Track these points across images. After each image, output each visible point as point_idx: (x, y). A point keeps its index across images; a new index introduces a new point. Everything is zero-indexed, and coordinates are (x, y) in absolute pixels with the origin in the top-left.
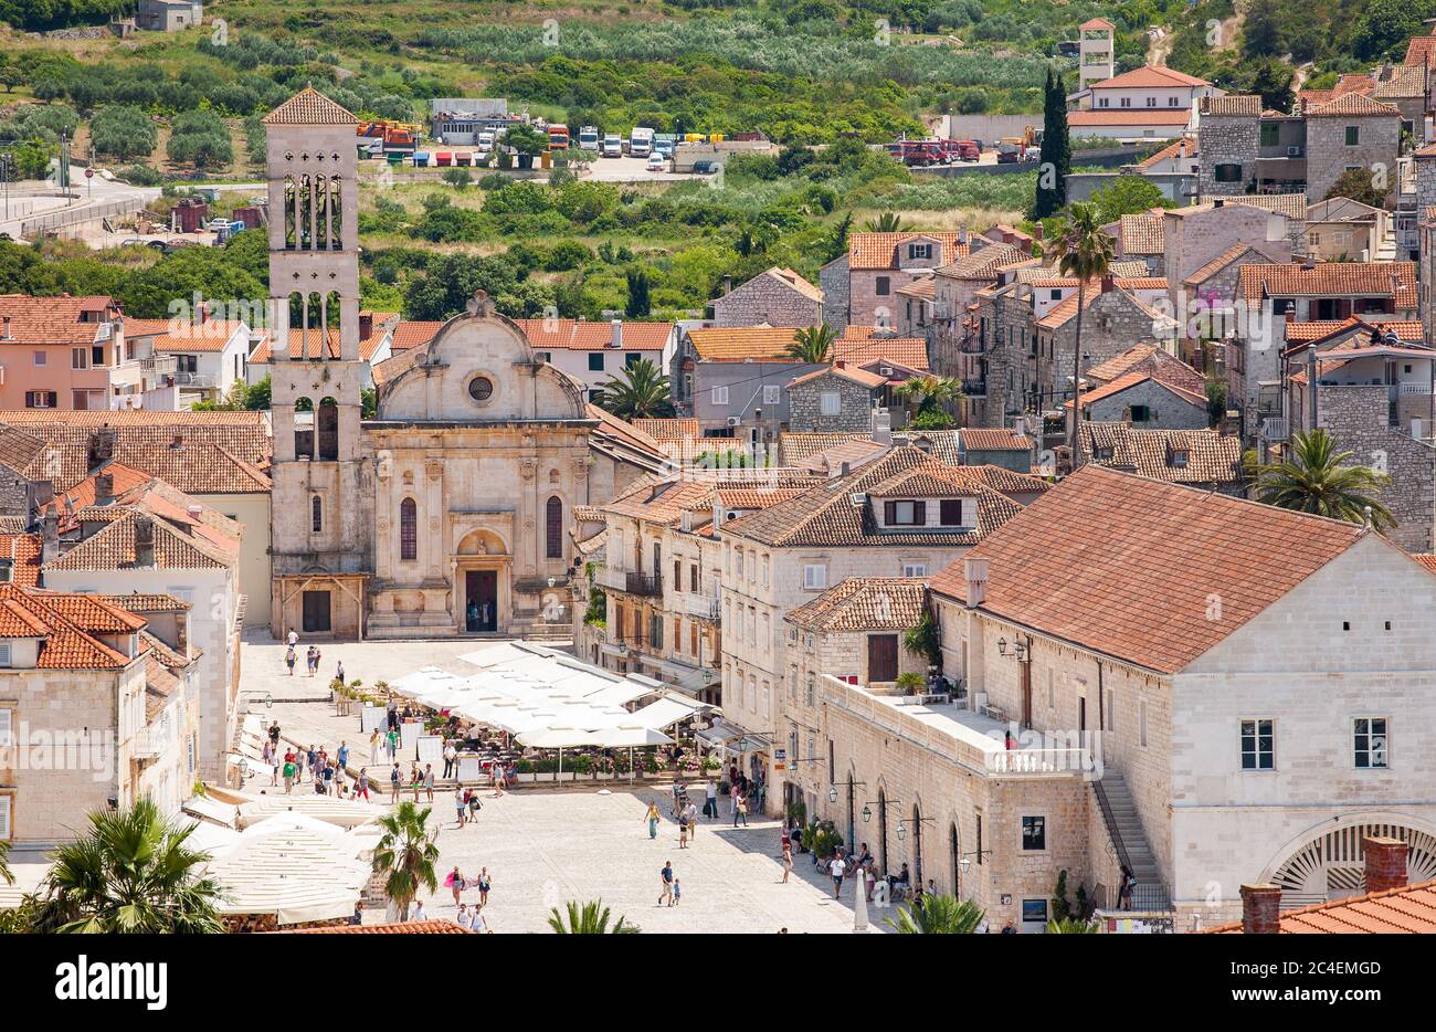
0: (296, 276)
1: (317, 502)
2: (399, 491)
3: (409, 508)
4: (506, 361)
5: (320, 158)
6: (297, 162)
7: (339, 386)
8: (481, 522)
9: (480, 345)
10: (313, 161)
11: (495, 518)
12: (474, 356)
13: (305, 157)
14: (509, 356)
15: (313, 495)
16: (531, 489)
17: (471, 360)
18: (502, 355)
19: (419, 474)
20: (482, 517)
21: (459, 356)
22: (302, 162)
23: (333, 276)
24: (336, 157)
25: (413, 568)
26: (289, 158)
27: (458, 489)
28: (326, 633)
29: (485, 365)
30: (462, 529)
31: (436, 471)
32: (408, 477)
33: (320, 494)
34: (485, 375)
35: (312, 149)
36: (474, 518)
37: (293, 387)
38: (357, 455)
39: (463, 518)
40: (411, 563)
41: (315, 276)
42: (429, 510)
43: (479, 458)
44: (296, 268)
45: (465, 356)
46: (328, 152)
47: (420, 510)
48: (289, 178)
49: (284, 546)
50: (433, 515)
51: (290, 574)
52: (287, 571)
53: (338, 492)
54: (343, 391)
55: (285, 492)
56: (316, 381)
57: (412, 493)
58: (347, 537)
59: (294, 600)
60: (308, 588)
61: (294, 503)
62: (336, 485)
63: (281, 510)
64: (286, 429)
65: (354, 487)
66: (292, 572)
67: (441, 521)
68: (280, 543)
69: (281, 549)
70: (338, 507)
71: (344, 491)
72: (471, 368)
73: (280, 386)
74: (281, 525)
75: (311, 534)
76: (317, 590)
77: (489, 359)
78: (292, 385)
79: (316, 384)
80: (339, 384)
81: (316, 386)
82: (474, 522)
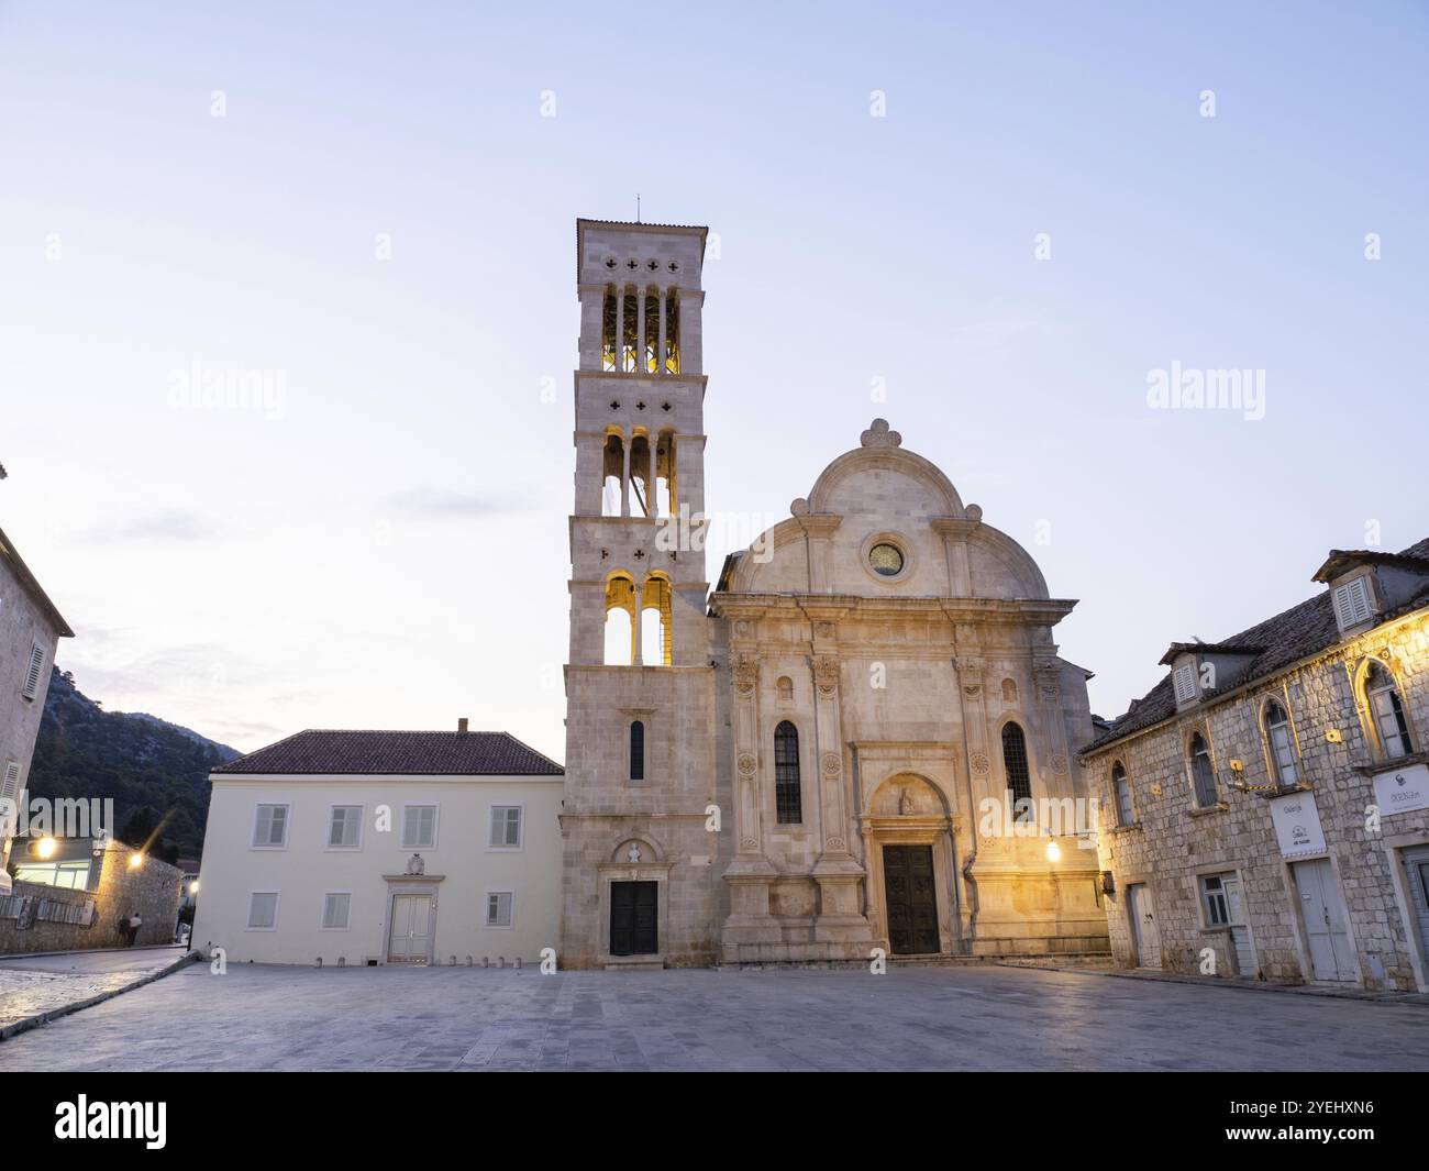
0: (615, 405)
1: (637, 730)
2: (772, 707)
3: (787, 733)
4: (920, 520)
5: (653, 266)
6: (622, 269)
7: (674, 555)
8: (906, 759)
9: (880, 497)
10: (642, 269)
11: (927, 753)
12: (873, 512)
13: (632, 265)
14: (924, 514)
15: (631, 719)
16: (975, 709)
17: (870, 517)
18: (917, 512)
19: (802, 681)
20: (904, 752)
21: (852, 511)
22: (627, 270)
23: (666, 407)
24: (673, 267)
25: (799, 837)
26: (611, 264)
28: (648, 958)
29: (892, 525)
30: (875, 771)
31: (827, 677)
32: (785, 684)
33: (643, 719)
35: (641, 256)
36: (894, 751)
37: (605, 554)
39: (876, 753)
40: (794, 827)
41: (641, 406)
42: (820, 739)
44: (616, 396)
45: (862, 511)
46: (664, 261)
47: (804, 742)
48: (611, 286)
49: (583, 802)
50: (827, 748)
51: (590, 851)
52: (586, 847)
53: (672, 715)
54: (680, 563)
55: (587, 714)
56: (640, 546)
57: (791, 712)
58: (686, 789)
59: (597, 897)
60: (620, 876)
61: (601, 731)
62: (668, 705)
63: (580, 742)
64: (592, 617)
65: (698, 708)
66: (594, 848)
67: (841, 759)
68: (576, 798)
69: (578, 807)
70: (671, 739)
71: (682, 714)
72: (871, 528)
73: (586, 553)
74: (580, 766)
75: (626, 785)
76: (634, 879)
77: (898, 518)
78: (604, 552)
79: (639, 551)
80: (675, 553)
81: (639, 555)
82: (895, 759)
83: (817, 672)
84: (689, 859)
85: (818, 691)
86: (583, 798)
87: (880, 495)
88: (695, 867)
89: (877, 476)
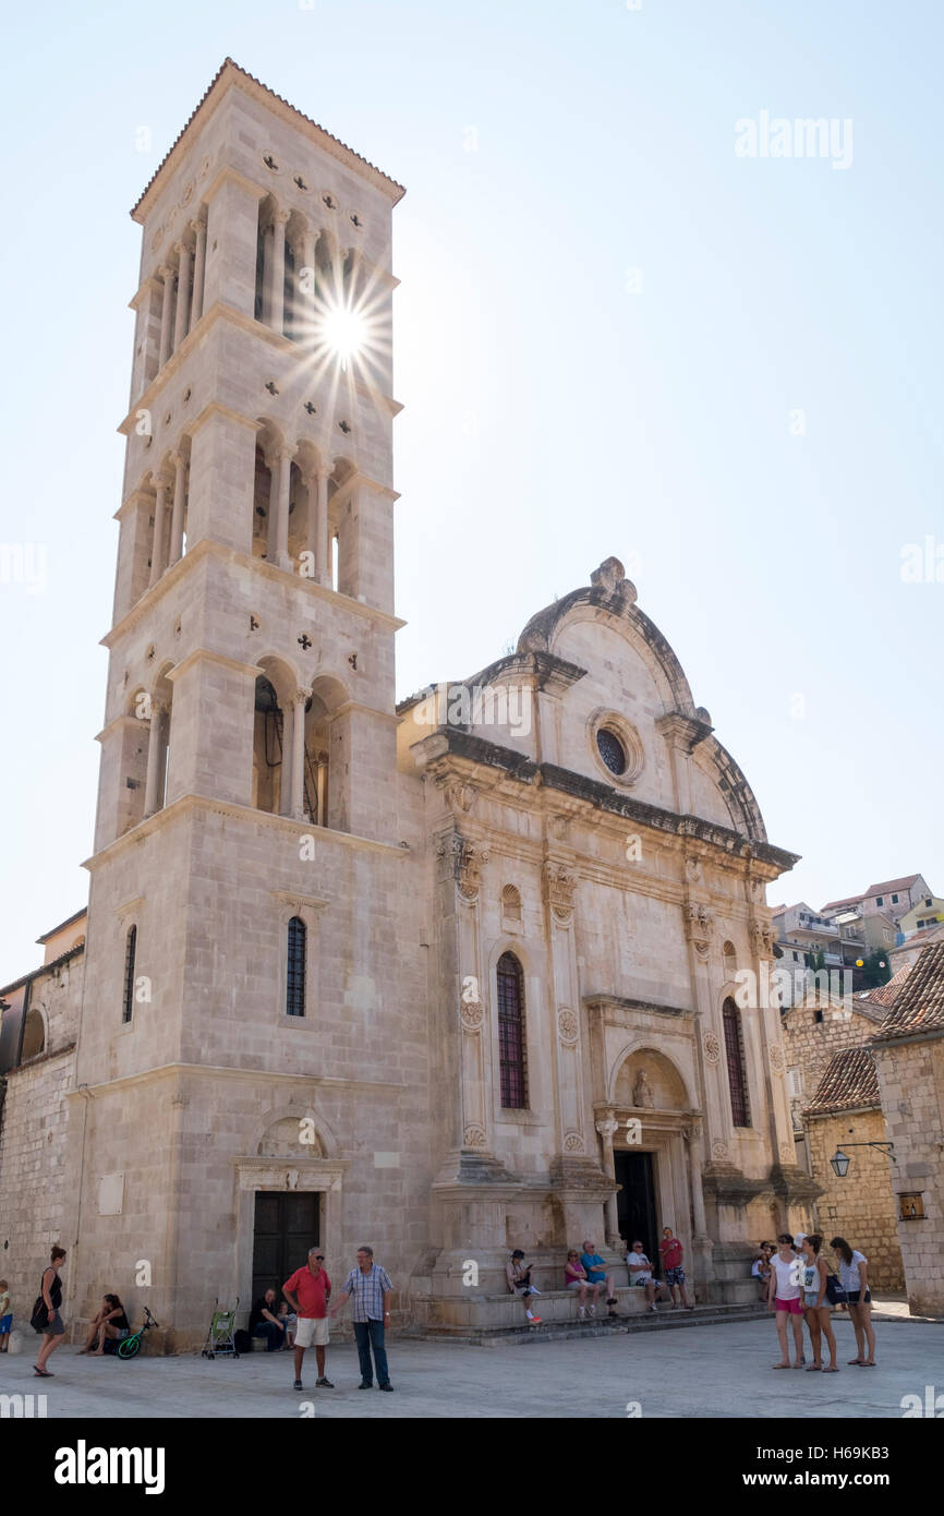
2: (489, 929)
3: (510, 972)
4: (647, 711)
5: (329, 203)
7: (353, 660)
8: (649, 1029)
9: (608, 665)
11: (669, 1023)
12: (601, 682)
14: (650, 703)
16: (706, 973)
17: (599, 687)
18: (642, 697)
19: (531, 896)
20: (647, 1019)
23: (345, 428)
27: (597, 948)
30: (618, 1042)
31: (562, 897)
32: (507, 896)
33: (307, 915)
34: (617, 726)
36: (638, 1017)
37: (254, 625)
39: (620, 1015)
40: (521, 1115)
42: (553, 988)
43: (623, 888)
47: (531, 986)
49: (212, 1045)
50: (562, 1001)
51: (223, 1134)
52: (216, 1126)
53: (349, 916)
54: (361, 675)
55: (221, 888)
56: (308, 630)
57: (519, 940)
58: (367, 1040)
59: (233, 1218)
60: (271, 1181)
61: (244, 923)
62: (344, 897)
63: (210, 936)
64: (233, 722)
65: (383, 911)
66: (229, 1129)
67: (578, 1018)
68: (202, 1036)
69: (203, 1051)
70: (348, 956)
71: (363, 916)
72: (601, 704)
73: (225, 611)
74: (208, 980)
75: (282, 1024)
76: (292, 1188)
77: (625, 697)
78: (252, 619)
79: (305, 637)
80: (354, 657)
81: (305, 643)
82: (637, 1028)
83: (553, 887)
84: (371, 1156)
85: (553, 915)
86: (212, 1037)
88: (380, 1171)
89: (602, 635)
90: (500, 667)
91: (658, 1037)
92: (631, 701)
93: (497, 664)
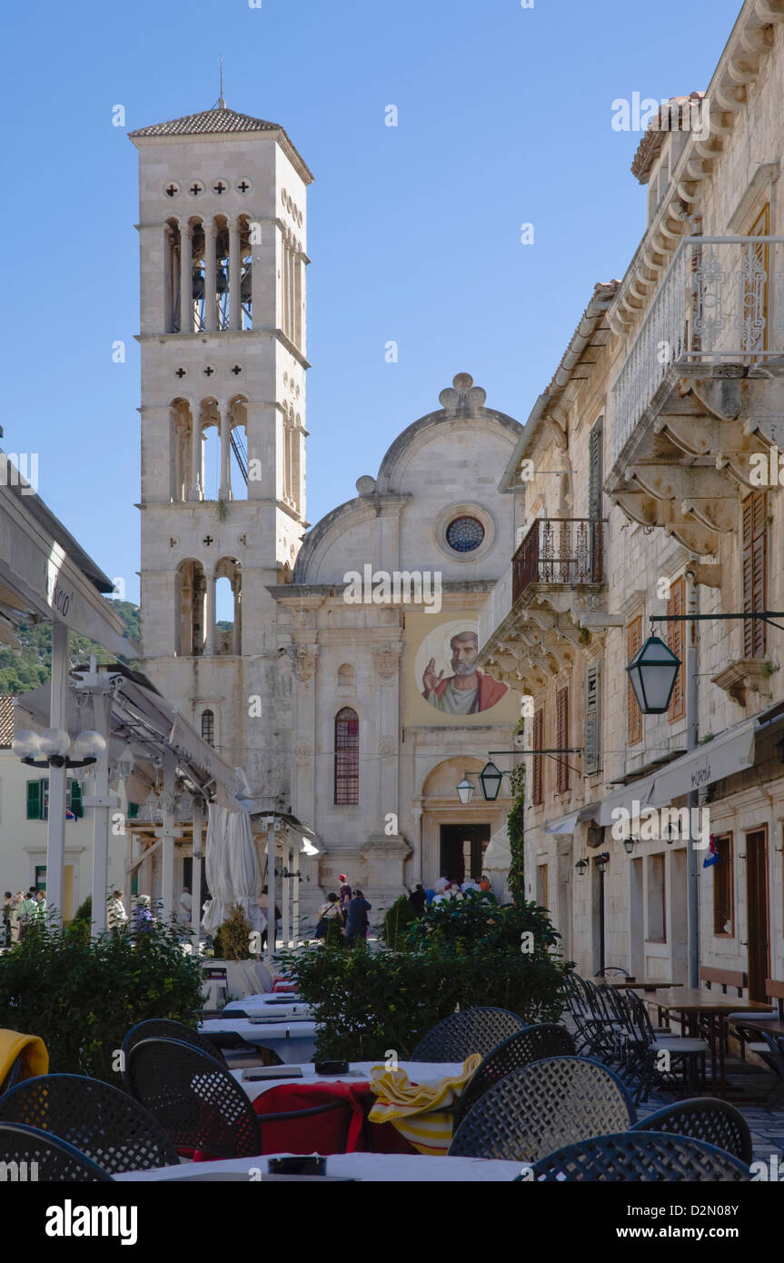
0: (181, 373)
1: (208, 718)
2: (331, 696)
3: (348, 719)
5: (220, 189)
6: (184, 197)
7: (243, 540)
8: (461, 743)
9: (463, 464)
10: (208, 195)
11: (485, 736)
12: (453, 482)
13: (196, 190)
15: (201, 709)
17: (449, 488)
19: (364, 668)
20: (461, 736)
21: (429, 482)
22: (190, 197)
23: (237, 370)
24: (244, 187)
25: (353, 818)
26: (171, 192)
29: (473, 496)
31: (388, 664)
32: (345, 675)
33: (212, 708)
34: (472, 510)
35: (206, 177)
36: (450, 736)
37: (172, 543)
38: (272, 646)
39: (433, 737)
40: (349, 809)
41: (209, 372)
42: (379, 727)
44: (179, 363)
45: (440, 482)
46: (232, 179)
47: (363, 726)
48: (173, 224)
54: (250, 547)
56: (209, 532)
57: (353, 699)
62: (237, 693)
64: (160, 609)
65: (264, 695)
67: (397, 743)
70: (239, 726)
72: (449, 501)
73: (155, 542)
77: (479, 485)
78: (172, 539)
79: (208, 537)
80: (245, 537)
81: (208, 541)
82: (449, 744)
83: (377, 659)
85: (379, 678)
87: (465, 461)
89: (461, 439)
90: (332, 516)
91: (471, 747)
92: (489, 485)
93: (329, 515)
